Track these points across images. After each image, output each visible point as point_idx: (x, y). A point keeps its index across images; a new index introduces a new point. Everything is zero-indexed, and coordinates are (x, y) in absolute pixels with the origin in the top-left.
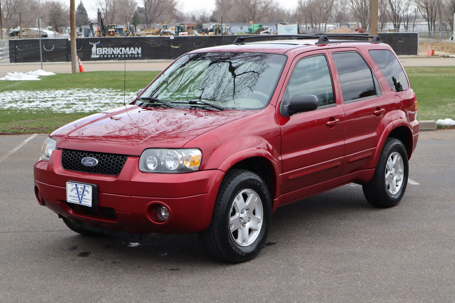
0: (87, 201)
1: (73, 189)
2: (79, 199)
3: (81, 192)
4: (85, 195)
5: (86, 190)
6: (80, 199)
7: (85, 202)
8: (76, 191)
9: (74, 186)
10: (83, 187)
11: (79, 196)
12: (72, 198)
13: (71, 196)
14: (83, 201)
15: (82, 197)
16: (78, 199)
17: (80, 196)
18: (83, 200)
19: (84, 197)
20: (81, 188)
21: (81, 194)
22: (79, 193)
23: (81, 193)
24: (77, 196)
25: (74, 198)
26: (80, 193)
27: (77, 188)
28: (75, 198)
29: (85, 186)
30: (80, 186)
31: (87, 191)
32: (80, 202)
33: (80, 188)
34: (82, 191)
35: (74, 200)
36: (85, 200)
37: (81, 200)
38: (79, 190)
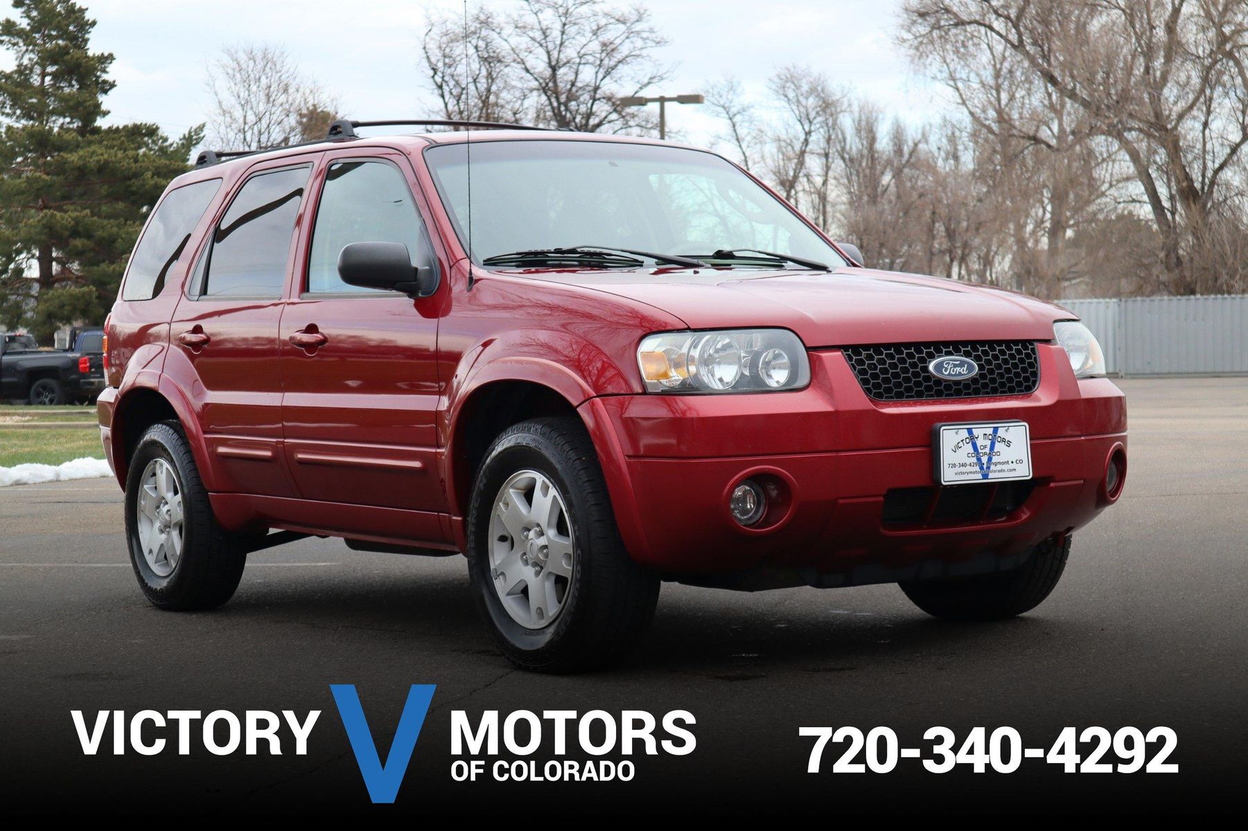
0: (1005, 467)
1: (961, 444)
2: (982, 468)
3: (985, 447)
4: (998, 454)
5: (999, 439)
6: (985, 466)
7: (1002, 471)
8: (969, 448)
9: (964, 434)
10: (990, 431)
11: (979, 460)
12: (958, 469)
13: (954, 466)
14: (995, 471)
15: (990, 459)
16: (977, 468)
17: (985, 459)
18: (993, 467)
19: (995, 459)
20: (985, 434)
21: (985, 454)
22: (980, 451)
23: (987, 450)
24: (974, 460)
25: (963, 469)
26: (983, 451)
27: (972, 438)
28: (968, 469)
29: (996, 429)
30: (982, 431)
31: (1004, 440)
32: (983, 475)
33: (981, 437)
34: (988, 443)
35: (963, 473)
36: (999, 467)
37: (988, 468)
38: (980, 442)
